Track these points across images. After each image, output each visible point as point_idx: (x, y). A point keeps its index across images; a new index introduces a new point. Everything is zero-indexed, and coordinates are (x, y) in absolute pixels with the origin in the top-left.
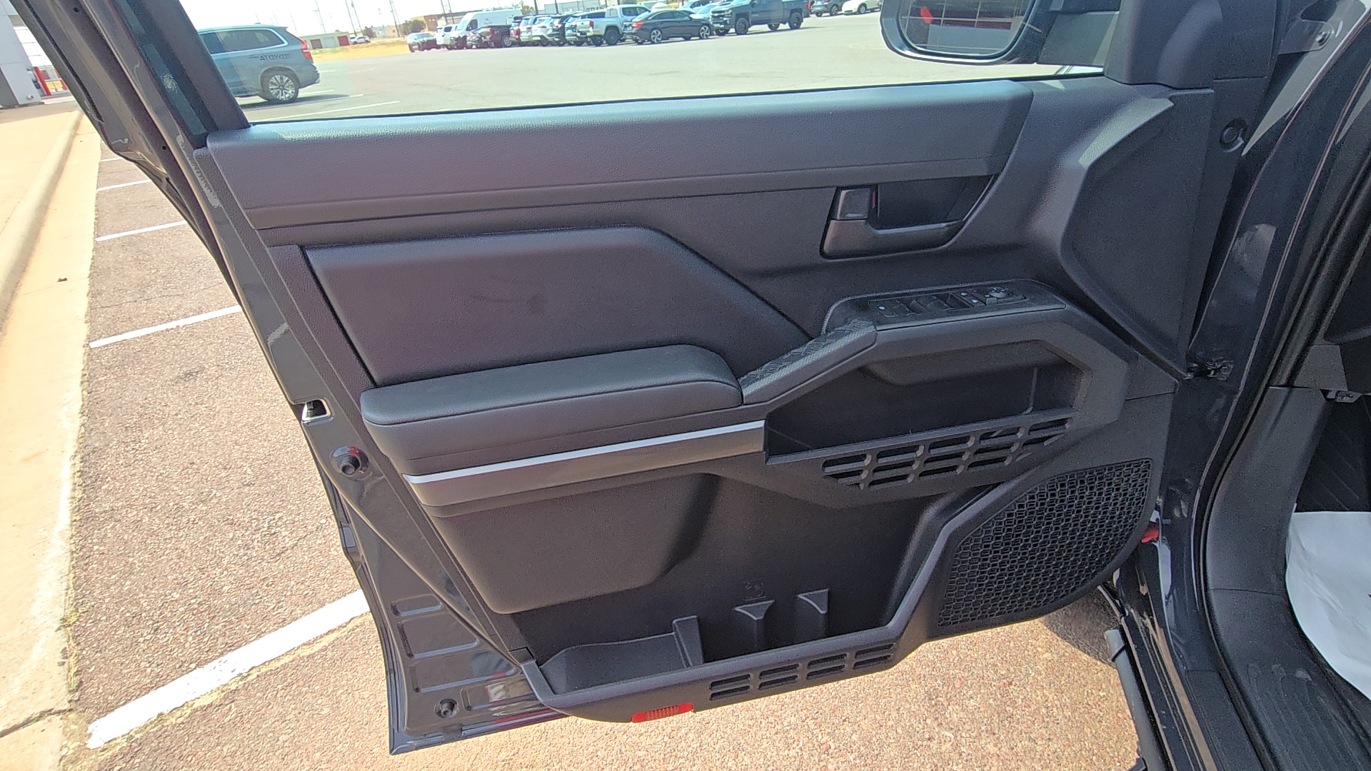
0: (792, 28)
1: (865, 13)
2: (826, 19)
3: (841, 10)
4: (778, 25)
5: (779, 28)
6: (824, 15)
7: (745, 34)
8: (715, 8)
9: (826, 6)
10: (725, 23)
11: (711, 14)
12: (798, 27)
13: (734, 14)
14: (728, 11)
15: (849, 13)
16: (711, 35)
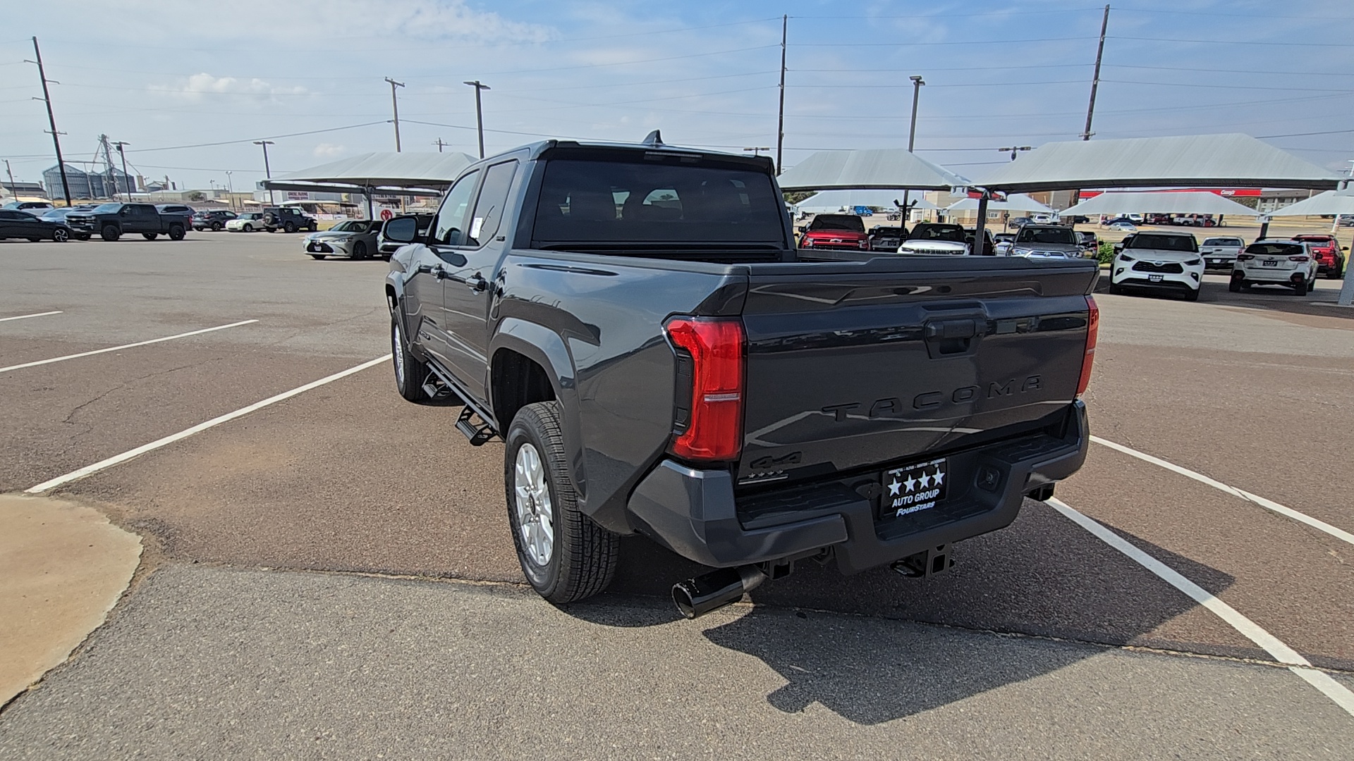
0: (174, 239)
1: (251, 232)
2: (207, 233)
3: (224, 227)
4: (156, 236)
5: (157, 238)
6: (205, 229)
7: (117, 240)
8: (71, 212)
9: (206, 222)
10: (88, 228)
11: (66, 218)
12: (181, 238)
13: (99, 222)
14: (90, 217)
15: (233, 230)
16: (69, 239)
